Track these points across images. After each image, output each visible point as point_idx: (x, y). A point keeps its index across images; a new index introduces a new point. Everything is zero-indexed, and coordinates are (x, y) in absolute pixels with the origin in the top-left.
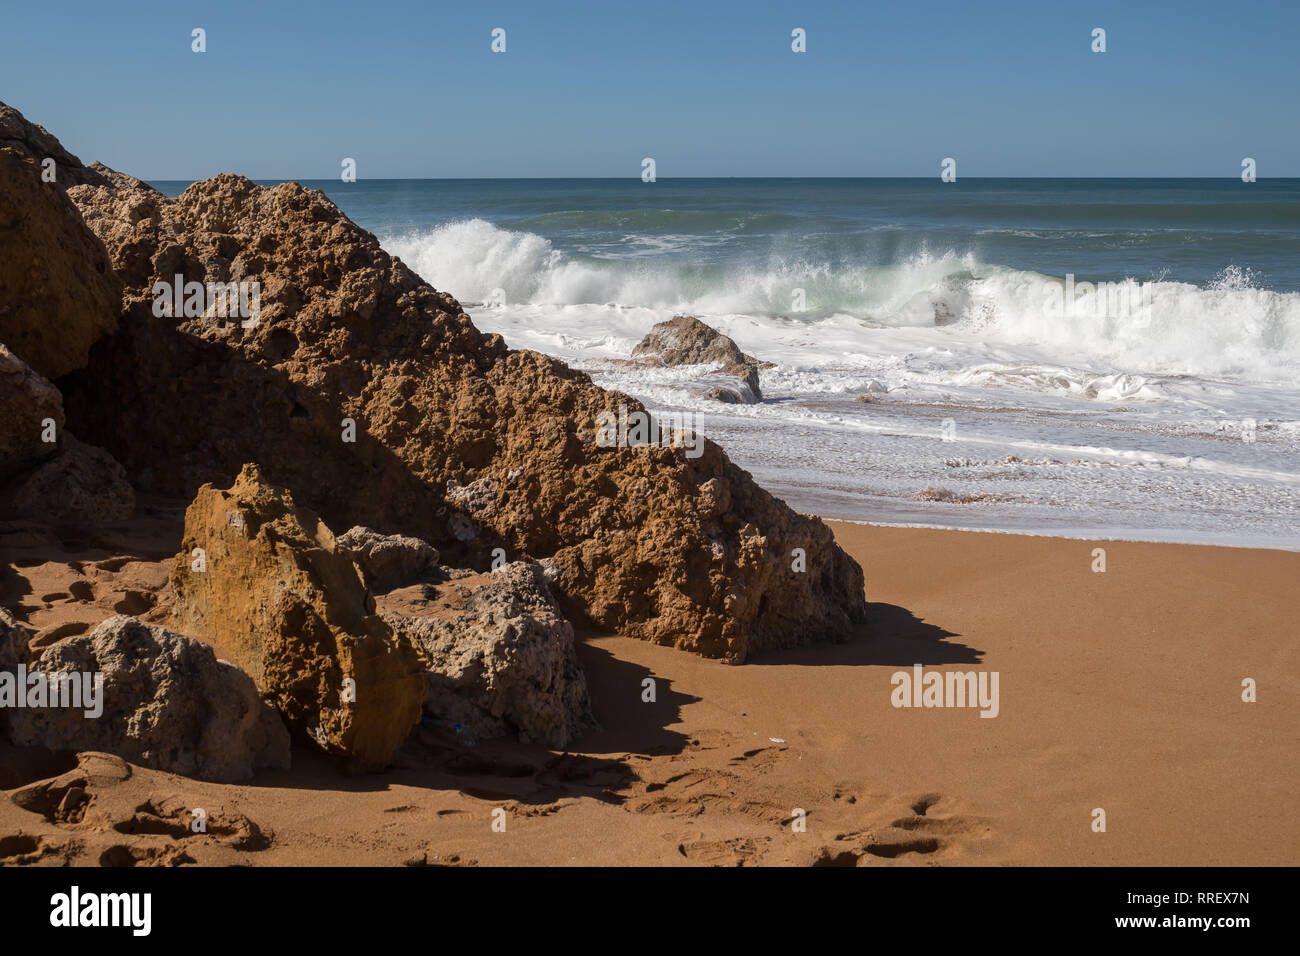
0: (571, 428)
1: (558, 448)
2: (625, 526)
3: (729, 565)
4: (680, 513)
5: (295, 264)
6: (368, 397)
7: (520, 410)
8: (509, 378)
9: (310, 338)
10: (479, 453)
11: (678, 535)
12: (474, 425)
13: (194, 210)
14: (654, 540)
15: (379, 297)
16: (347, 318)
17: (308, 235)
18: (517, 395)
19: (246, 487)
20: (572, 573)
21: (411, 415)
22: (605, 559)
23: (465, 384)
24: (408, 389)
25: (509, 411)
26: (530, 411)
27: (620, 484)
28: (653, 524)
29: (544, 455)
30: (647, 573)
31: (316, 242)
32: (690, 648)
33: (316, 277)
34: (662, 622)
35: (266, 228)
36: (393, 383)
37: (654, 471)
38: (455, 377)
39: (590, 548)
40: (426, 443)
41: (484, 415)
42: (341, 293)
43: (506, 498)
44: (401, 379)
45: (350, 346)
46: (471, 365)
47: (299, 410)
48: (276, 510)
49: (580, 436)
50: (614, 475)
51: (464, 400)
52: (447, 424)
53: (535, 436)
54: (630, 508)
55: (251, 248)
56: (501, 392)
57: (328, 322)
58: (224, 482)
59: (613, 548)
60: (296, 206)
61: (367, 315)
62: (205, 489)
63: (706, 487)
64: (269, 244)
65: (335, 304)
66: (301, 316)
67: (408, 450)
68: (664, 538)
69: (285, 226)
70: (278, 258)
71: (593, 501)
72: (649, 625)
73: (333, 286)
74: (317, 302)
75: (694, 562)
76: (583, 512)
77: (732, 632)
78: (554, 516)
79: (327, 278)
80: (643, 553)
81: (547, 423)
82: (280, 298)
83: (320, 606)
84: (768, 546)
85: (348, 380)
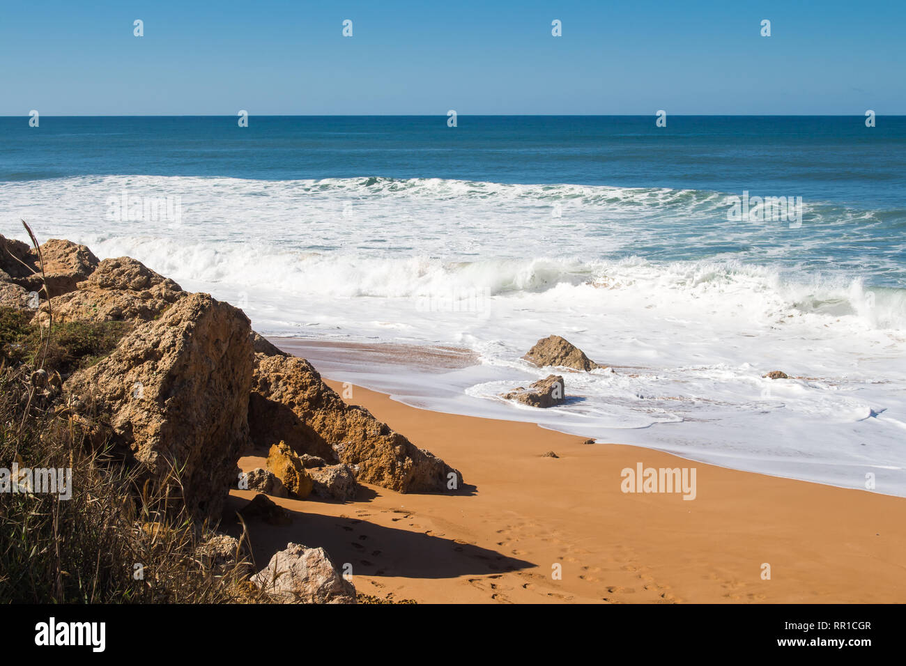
0: (365, 431)
1: (361, 436)
2: (377, 457)
3: (402, 467)
4: (390, 454)
5: (296, 383)
6: (314, 421)
7: (353, 425)
8: (351, 417)
9: (299, 404)
10: (341, 437)
11: (389, 460)
12: (341, 429)
13: (270, 365)
14: (384, 461)
15: (318, 394)
16: (309, 399)
17: (300, 376)
18: (352, 422)
19: (282, 445)
20: (363, 468)
21: (324, 426)
22: (371, 465)
23: (339, 418)
24: (324, 419)
25: (350, 426)
26: (355, 426)
27: (376, 446)
28: (383, 456)
29: (358, 438)
30: (382, 469)
31: (302, 378)
32: (391, 489)
33: (301, 388)
34: (385, 482)
35: (289, 372)
36: (320, 417)
37: (385, 443)
38: (337, 416)
39: (368, 462)
40: (328, 433)
41: (343, 426)
42: (308, 392)
43: (347, 449)
44: (322, 416)
45: (309, 407)
46: (341, 413)
47: (296, 424)
48: (287, 450)
49: (367, 433)
50: (375, 443)
51: (338, 422)
52: (333, 428)
53: (356, 433)
54: (379, 452)
55: (285, 378)
56: (348, 421)
57: (304, 400)
58: (278, 444)
59: (374, 462)
60: (297, 367)
61: (314, 398)
62: (274, 445)
63: (398, 447)
64: (289, 377)
65: (306, 396)
66: (297, 398)
67: (323, 435)
68: (386, 460)
69: (294, 372)
70: (292, 381)
71: (369, 450)
72: (382, 482)
73: (306, 390)
74: (301, 395)
75: (393, 466)
76: (366, 453)
77: (402, 485)
78: (359, 454)
79: (304, 388)
80: (381, 464)
81: (359, 429)
82: (292, 393)
83: (294, 467)
84: (414, 463)
85: (309, 415)
